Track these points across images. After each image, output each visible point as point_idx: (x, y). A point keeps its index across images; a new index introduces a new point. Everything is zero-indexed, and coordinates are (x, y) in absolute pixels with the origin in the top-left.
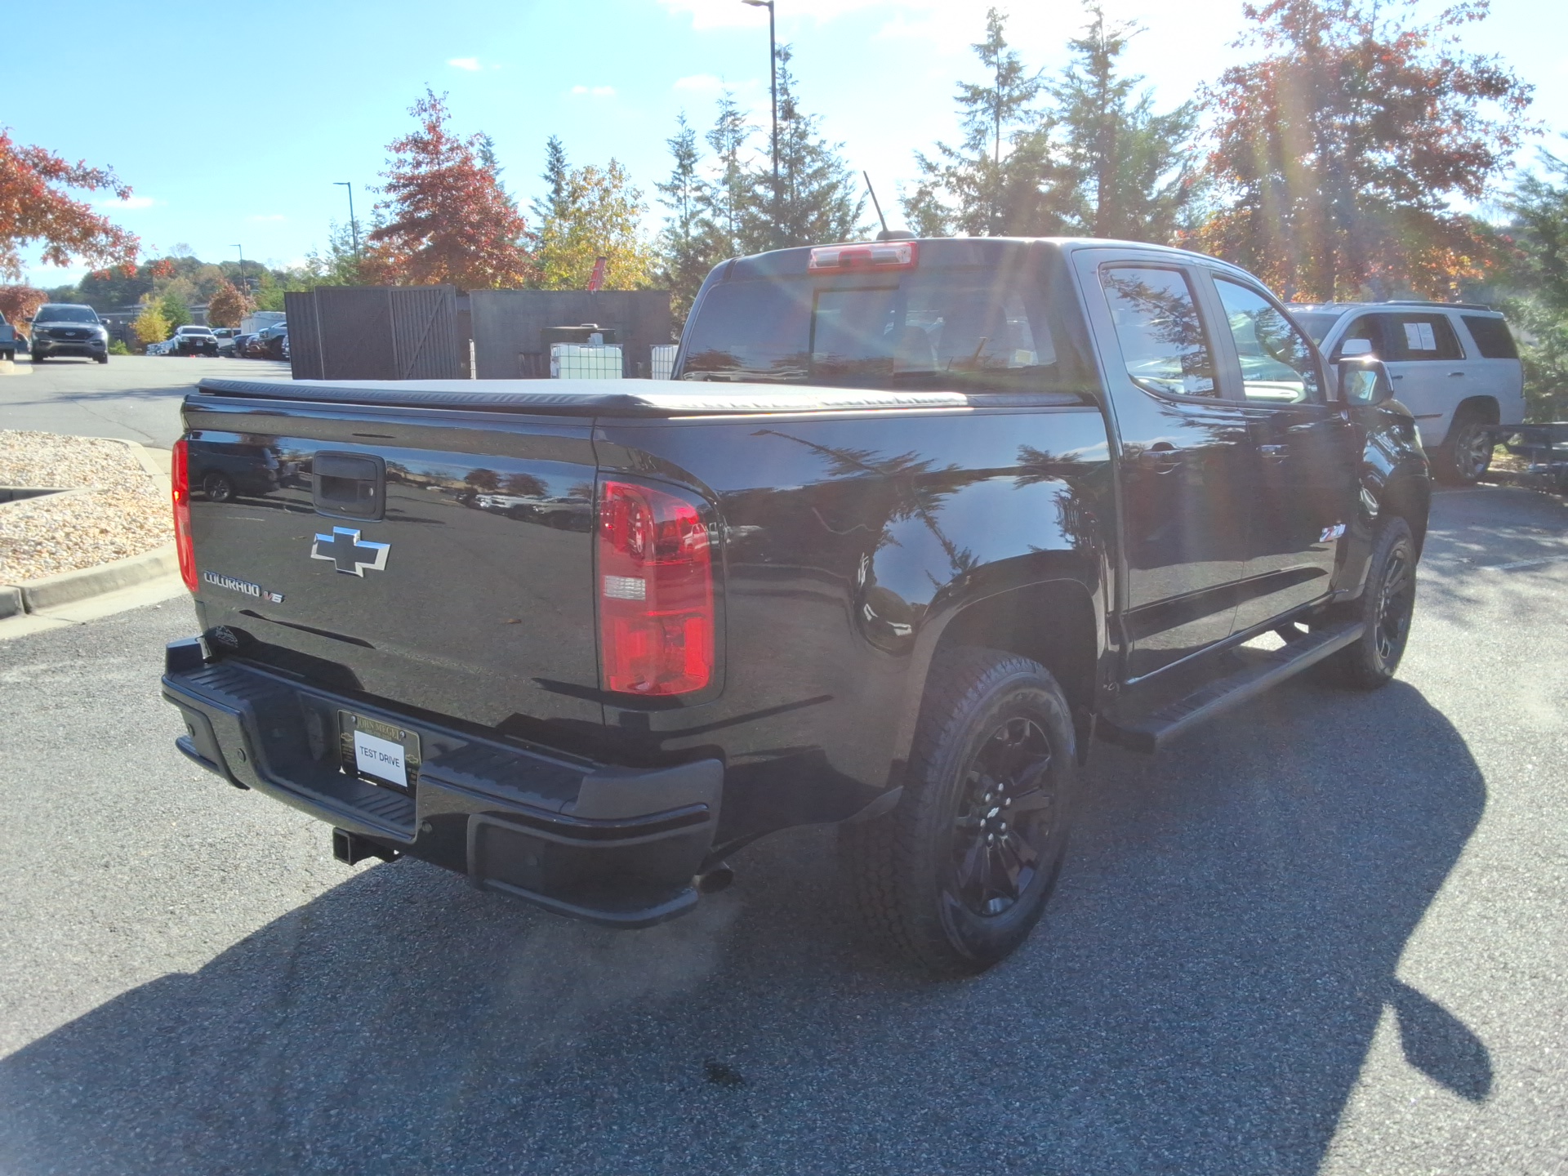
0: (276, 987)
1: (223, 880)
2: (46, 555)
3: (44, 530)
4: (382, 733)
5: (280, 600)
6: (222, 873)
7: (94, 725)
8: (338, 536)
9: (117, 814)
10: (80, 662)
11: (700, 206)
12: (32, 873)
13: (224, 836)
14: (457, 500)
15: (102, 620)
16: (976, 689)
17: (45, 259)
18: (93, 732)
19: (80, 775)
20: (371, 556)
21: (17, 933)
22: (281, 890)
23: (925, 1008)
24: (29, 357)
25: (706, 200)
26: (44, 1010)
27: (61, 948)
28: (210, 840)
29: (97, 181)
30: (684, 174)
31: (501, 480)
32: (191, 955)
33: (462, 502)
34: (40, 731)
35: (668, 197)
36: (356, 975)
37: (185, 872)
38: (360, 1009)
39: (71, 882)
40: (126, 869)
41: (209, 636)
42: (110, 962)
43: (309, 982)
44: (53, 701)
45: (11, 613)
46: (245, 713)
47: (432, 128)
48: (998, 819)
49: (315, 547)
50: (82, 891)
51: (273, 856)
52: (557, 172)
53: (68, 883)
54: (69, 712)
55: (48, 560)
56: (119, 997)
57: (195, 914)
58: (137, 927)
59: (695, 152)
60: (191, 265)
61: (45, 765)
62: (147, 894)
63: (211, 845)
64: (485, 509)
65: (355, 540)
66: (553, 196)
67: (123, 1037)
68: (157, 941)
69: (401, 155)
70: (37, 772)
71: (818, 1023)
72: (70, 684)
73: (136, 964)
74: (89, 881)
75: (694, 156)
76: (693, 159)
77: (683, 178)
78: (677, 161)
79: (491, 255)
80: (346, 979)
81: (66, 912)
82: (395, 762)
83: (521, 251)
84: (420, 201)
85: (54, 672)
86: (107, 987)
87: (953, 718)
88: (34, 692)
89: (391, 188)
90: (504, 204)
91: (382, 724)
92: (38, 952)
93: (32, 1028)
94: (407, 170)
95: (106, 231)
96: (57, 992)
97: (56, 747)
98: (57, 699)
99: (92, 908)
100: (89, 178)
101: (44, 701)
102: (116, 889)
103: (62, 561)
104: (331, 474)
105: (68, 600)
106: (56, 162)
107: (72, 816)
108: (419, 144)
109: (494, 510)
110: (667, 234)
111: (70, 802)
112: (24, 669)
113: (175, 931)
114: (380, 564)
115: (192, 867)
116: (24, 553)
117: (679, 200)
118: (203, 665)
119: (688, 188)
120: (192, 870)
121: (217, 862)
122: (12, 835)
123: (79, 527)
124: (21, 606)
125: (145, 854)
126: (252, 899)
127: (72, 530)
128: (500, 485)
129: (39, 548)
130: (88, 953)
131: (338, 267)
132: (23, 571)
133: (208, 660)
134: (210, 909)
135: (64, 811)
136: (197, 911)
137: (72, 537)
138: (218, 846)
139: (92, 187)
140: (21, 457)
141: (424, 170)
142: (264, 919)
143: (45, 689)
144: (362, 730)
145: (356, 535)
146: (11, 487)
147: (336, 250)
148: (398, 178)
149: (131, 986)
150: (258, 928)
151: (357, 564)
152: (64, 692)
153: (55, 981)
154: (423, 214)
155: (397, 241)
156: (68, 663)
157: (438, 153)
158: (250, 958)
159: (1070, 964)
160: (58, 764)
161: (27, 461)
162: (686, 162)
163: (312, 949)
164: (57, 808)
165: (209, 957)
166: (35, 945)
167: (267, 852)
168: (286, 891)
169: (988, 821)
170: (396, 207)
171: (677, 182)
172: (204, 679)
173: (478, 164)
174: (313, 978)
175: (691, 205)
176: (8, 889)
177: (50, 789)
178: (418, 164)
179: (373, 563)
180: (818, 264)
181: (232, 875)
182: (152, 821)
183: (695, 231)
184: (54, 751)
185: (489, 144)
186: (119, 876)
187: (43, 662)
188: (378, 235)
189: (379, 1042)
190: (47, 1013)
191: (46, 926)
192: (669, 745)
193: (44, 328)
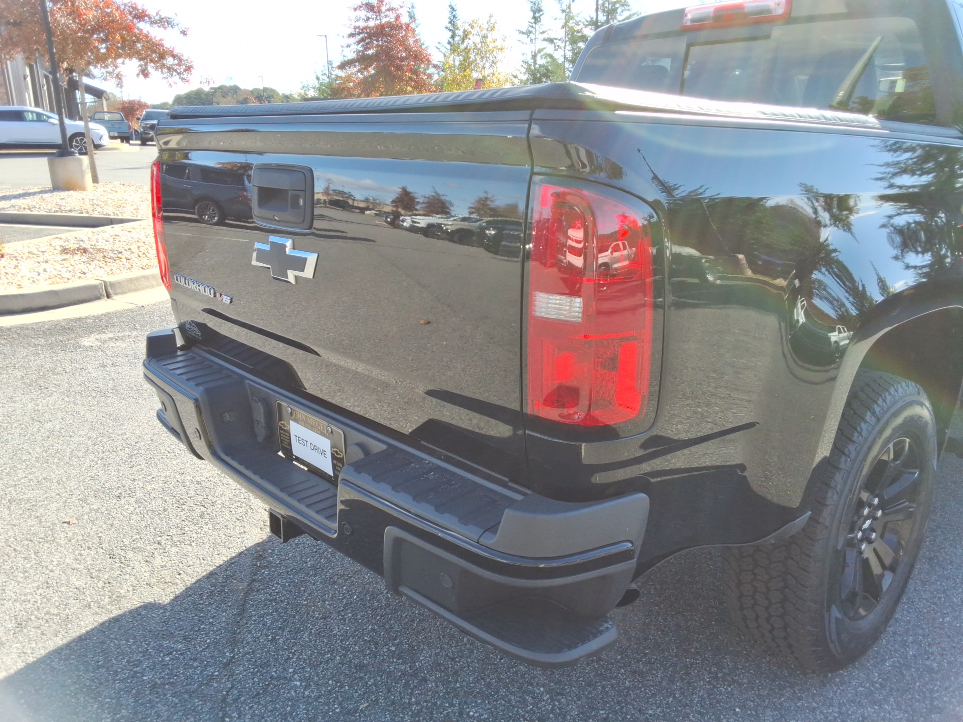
0: (228, 624)
1: (202, 515)
2: (124, 260)
3: (125, 244)
4: (312, 426)
5: (229, 301)
6: (203, 509)
7: (134, 380)
8: (273, 244)
9: (136, 452)
10: (135, 333)
11: (546, 44)
12: (64, 499)
13: (208, 475)
14: (386, 221)
15: (155, 305)
16: (874, 413)
17: (138, 75)
18: (132, 385)
19: (117, 419)
20: (300, 264)
21: (40, 555)
22: (244, 527)
23: (799, 704)
24: (139, 142)
25: (551, 41)
26: (43, 634)
27: (69, 571)
28: (198, 478)
29: (168, 24)
30: (535, 23)
31: (418, 203)
32: (166, 586)
33: (389, 223)
34: (97, 383)
35: (524, 38)
36: (294, 617)
37: (175, 505)
38: (294, 654)
39: (91, 509)
40: (132, 500)
41: (182, 328)
42: (103, 587)
43: (255, 621)
44: (111, 360)
45: (98, 298)
46: (199, 399)
48: (871, 529)
49: (255, 254)
50: (97, 519)
51: (242, 495)
52: (454, 25)
53: (88, 511)
54: (120, 370)
55: (125, 263)
56: (102, 624)
57: (176, 546)
58: (130, 555)
59: (542, 8)
60: (235, 90)
61: (94, 410)
62: (144, 523)
63: (198, 483)
64: (407, 229)
65: (287, 250)
66: (451, 40)
67: (99, 667)
68: (143, 570)
69: (358, 13)
70: (87, 415)
71: (700, 713)
72: (125, 349)
73: (122, 591)
74: (104, 509)
75: (541, 10)
76: (541, 13)
77: (534, 25)
78: (532, 14)
79: (410, 78)
80: (286, 619)
81: (80, 538)
82: (323, 453)
83: (430, 76)
84: (368, 43)
85: (116, 339)
86: (96, 613)
87: (853, 442)
88: (100, 353)
89: (352, 35)
90: (421, 46)
91: (313, 419)
92: (51, 574)
93: (29, 651)
94: (362, 24)
95: (174, 56)
96: (57, 615)
97: (105, 395)
98: (114, 359)
99: (100, 535)
100: (164, 22)
101: (105, 360)
102: (122, 518)
103: (134, 265)
104: (265, 185)
105: (135, 290)
106: (143, 11)
107: (103, 452)
108: (369, 7)
109: (413, 229)
110: (522, 64)
111: (105, 440)
112: (98, 337)
113: (158, 561)
114: (308, 272)
115: (181, 501)
116: (110, 258)
117: (531, 40)
118: (176, 352)
119: (537, 32)
120: (180, 503)
121: (200, 498)
122: (57, 466)
123: (147, 243)
124: (104, 293)
125: (149, 487)
126: (221, 534)
127: (143, 244)
128: (418, 207)
129: (120, 255)
130: (89, 578)
131: (319, 89)
132: (108, 270)
133: (182, 348)
134: (188, 542)
135: (98, 448)
136: (178, 543)
137: (141, 249)
138: (203, 484)
139: (165, 28)
140: (120, 198)
141: (372, 23)
142: (227, 554)
143: (107, 352)
144: (296, 421)
145: (289, 243)
146: (112, 217)
147: (318, 78)
148: (355, 28)
149: (116, 613)
150: (221, 563)
151: (289, 271)
152: (120, 355)
153: (57, 604)
154: (370, 52)
155: (354, 70)
156: (127, 333)
157: (379, 12)
158: (211, 592)
159: (928, 663)
160: (103, 410)
161: (123, 201)
162: (537, 15)
163: (261, 587)
164: (95, 444)
165: (180, 588)
166: (50, 568)
167: (238, 492)
168: (247, 529)
169: (864, 531)
170: (354, 47)
171: (530, 29)
172: (178, 363)
173: (405, 19)
174: (259, 617)
175: (540, 44)
176: (43, 513)
177: (93, 429)
178: (368, 19)
179: (303, 270)
180: (692, 20)
181: (209, 511)
182: (159, 460)
183: (541, 61)
184: (103, 399)
185: (413, 7)
186: (127, 506)
187: (111, 332)
188: (342, 66)
189: (307, 693)
190: (44, 637)
191: (63, 549)
192: (599, 478)
193: (147, 124)
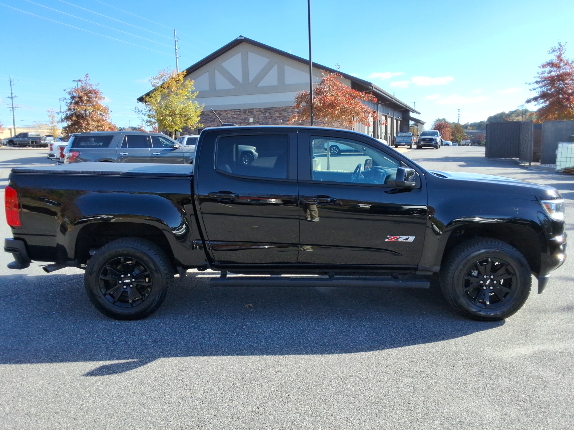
47: (559, 57)
48: (130, 283)
69: (544, 69)
89: (537, 82)
94: (546, 75)
108: (552, 64)
141: (553, 74)
148: (541, 78)
157: (559, 67)
169: (124, 282)
170: (539, 90)
178: (551, 72)
